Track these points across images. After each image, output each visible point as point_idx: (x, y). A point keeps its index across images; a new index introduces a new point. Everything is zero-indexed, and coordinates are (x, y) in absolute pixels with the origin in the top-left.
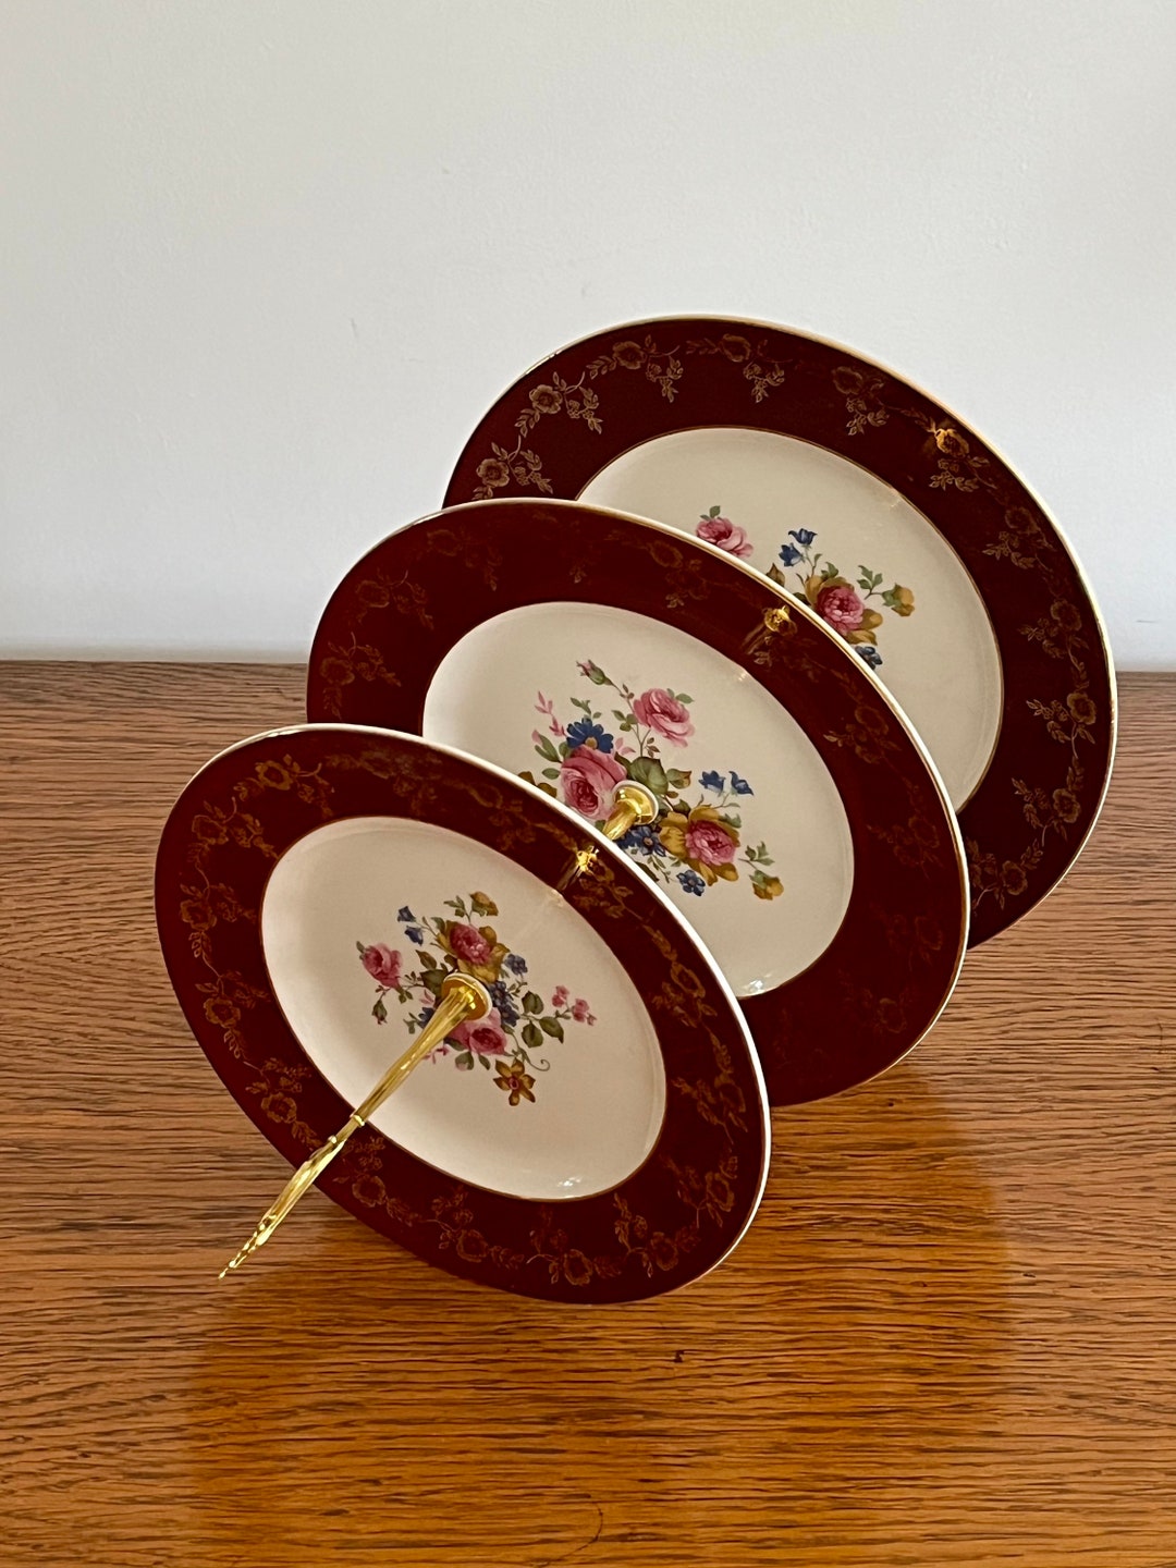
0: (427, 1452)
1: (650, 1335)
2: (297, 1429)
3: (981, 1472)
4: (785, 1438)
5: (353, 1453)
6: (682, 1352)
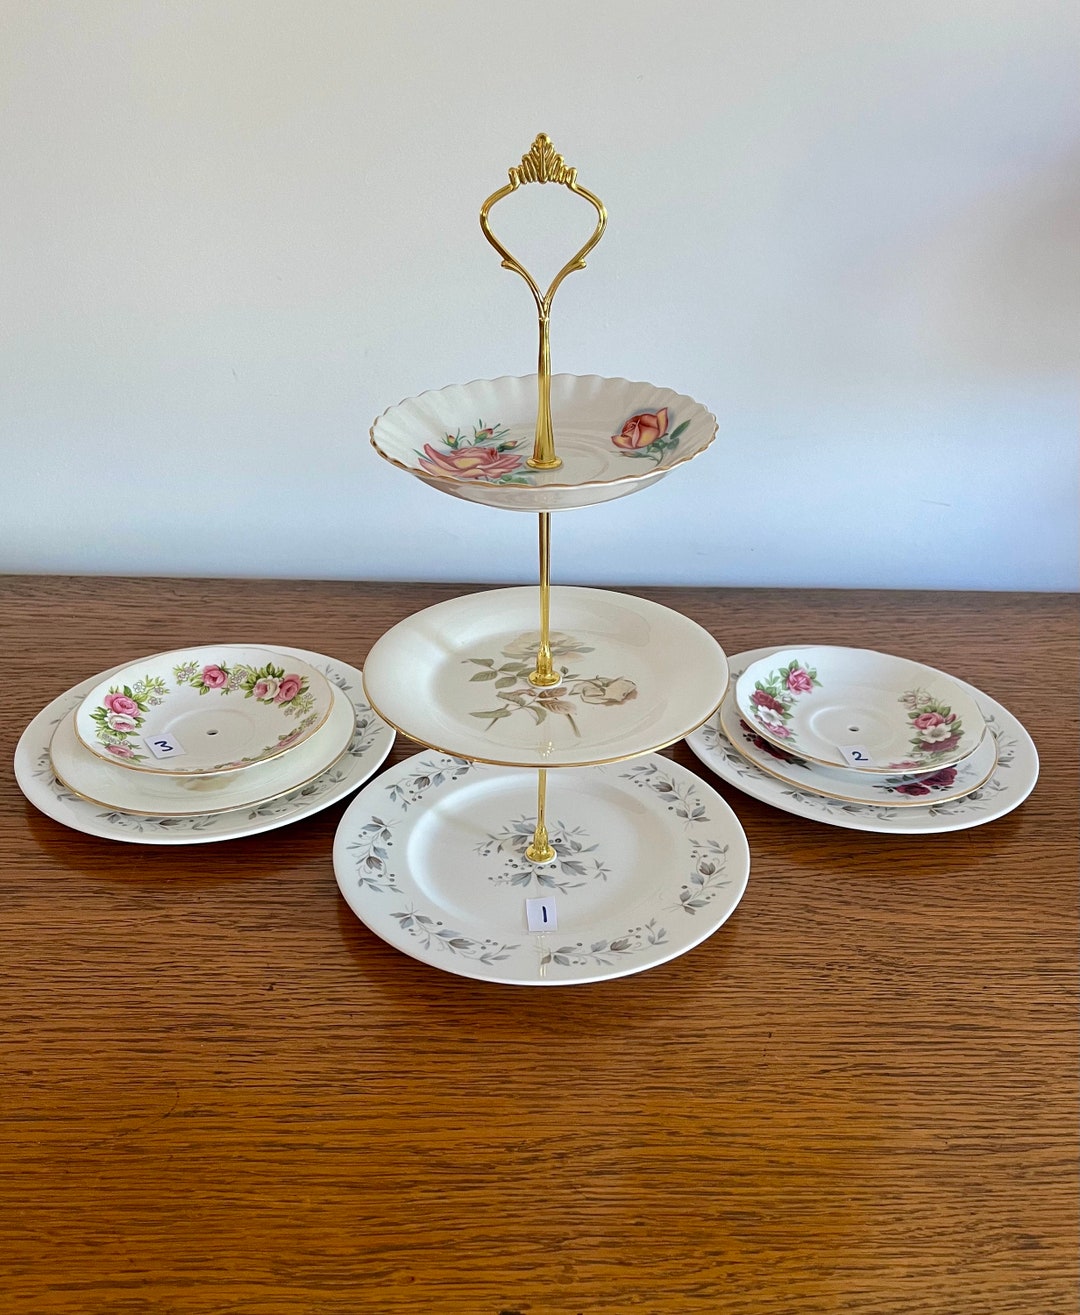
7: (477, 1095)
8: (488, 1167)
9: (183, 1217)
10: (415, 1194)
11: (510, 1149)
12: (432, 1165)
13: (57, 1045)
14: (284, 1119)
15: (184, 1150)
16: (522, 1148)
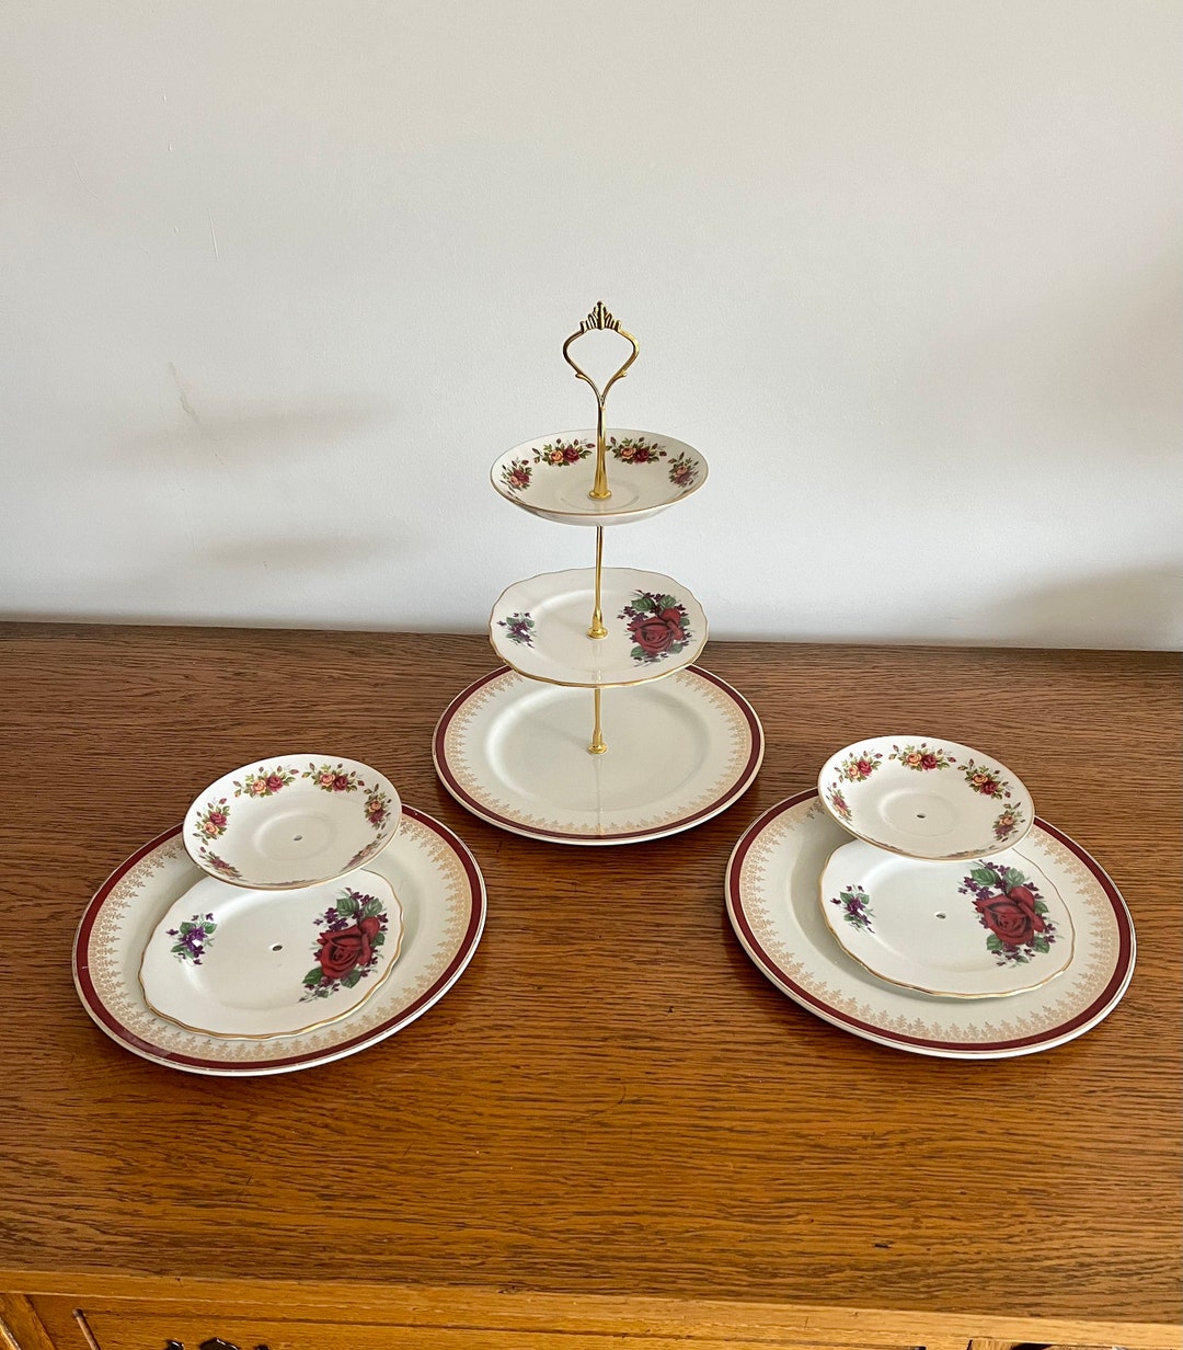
7: (834, 1097)
8: (852, 1150)
9: (651, 1172)
10: (803, 1165)
11: (865, 1137)
12: (811, 1146)
13: (531, 1048)
14: (702, 1109)
15: (637, 1127)
16: (874, 1136)
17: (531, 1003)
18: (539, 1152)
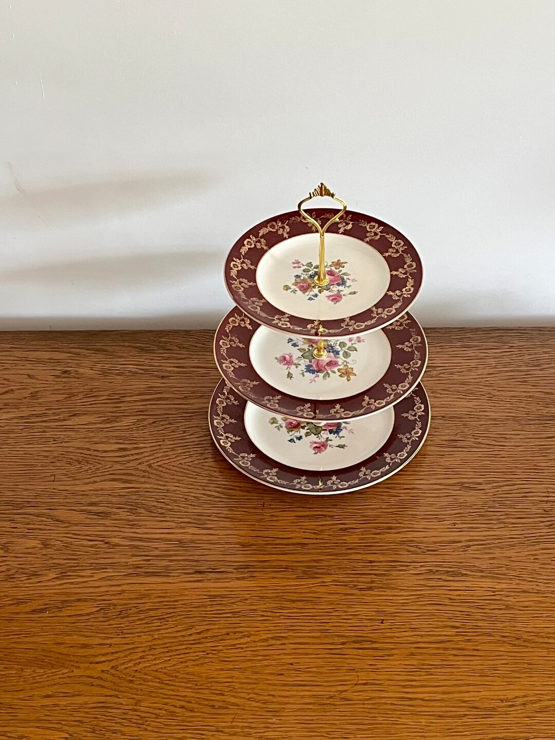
0: (307, 654)
1: (374, 613)
2: (269, 646)
3: (471, 663)
4: (414, 651)
5: (285, 654)
6: (383, 620)
17: (296, 621)
18: (311, 718)
